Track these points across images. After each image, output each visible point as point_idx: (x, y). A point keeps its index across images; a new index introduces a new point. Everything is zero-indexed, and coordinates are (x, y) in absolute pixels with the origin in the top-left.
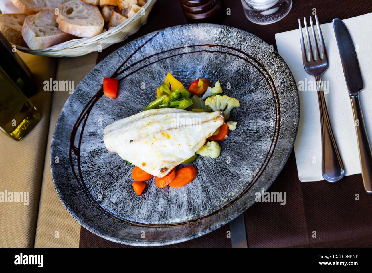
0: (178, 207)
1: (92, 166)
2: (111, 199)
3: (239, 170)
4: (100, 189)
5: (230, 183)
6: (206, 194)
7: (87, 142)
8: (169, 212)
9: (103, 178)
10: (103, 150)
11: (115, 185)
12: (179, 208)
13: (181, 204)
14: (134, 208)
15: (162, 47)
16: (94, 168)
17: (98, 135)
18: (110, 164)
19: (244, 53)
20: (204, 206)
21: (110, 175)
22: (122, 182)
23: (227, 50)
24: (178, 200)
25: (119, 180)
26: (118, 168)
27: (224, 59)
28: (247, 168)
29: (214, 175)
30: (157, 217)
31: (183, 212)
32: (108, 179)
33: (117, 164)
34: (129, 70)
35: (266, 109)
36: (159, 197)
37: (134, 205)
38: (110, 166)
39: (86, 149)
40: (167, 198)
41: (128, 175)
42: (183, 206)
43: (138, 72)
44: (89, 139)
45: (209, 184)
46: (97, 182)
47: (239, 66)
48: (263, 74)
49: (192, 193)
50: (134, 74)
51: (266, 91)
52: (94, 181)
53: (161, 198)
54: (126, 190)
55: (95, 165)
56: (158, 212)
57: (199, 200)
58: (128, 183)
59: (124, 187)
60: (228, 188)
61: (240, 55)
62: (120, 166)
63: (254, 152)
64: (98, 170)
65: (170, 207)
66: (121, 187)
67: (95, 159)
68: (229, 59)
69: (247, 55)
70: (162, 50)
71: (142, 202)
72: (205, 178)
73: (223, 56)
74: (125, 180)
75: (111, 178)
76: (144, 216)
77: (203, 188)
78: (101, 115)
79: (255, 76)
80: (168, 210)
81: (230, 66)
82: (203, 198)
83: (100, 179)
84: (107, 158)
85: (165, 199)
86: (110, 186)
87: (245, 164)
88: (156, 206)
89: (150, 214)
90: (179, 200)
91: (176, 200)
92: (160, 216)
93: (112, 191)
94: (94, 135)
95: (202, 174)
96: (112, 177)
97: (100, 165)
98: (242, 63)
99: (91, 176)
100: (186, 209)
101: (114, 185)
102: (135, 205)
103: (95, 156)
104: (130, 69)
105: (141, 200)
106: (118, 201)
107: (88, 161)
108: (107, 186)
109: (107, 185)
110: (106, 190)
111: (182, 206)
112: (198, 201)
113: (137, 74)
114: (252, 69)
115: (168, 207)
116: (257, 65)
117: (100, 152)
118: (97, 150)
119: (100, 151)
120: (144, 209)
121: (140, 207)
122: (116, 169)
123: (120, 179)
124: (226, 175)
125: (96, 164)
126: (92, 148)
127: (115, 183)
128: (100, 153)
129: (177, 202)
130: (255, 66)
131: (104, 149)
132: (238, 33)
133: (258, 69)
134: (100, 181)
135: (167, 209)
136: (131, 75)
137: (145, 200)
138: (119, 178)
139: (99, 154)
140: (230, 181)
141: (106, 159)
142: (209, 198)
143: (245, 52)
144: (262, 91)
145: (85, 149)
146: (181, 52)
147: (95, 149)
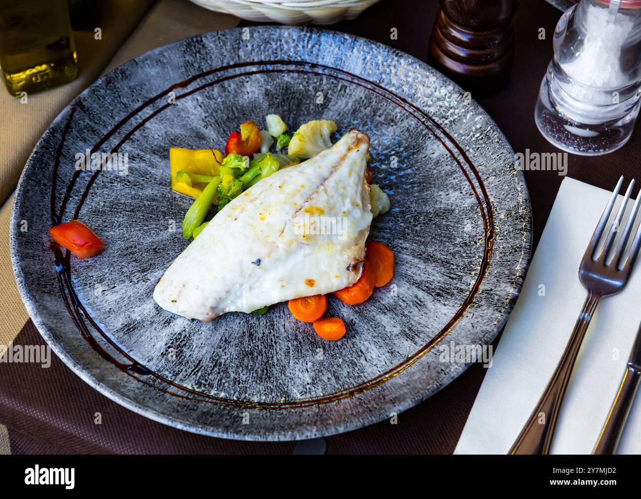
0: (417, 307)
1: (195, 369)
2: (298, 381)
3: (438, 202)
4: (258, 386)
5: (448, 226)
6: (434, 262)
7: (135, 344)
8: (412, 322)
9: (241, 369)
10: (184, 333)
11: (278, 360)
12: (419, 307)
13: (416, 299)
14: (353, 363)
15: (96, 131)
16: (203, 368)
17: (143, 321)
18: (226, 341)
19: (253, 64)
20: (452, 276)
21: (247, 354)
22: (283, 346)
23: (217, 75)
24: (404, 299)
25: (275, 348)
26: (251, 335)
27: (225, 91)
28: (445, 192)
29: (414, 232)
30: (405, 342)
31: (433, 307)
32: (251, 363)
33: (241, 332)
34: (71, 199)
35: (374, 112)
36: (372, 317)
37: (346, 358)
38: (231, 344)
39: (148, 355)
40: (387, 309)
41: (283, 330)
42: (423, 300)
43: (92, 193)
44: (133, 339)
45: (422, 247)
46: (239, 381)
47: (261, 86)
48: (317, 74)
49: (413, 275)
50: (88, 201)
51: (345, 91)
52: (231, 383)
53: (378, 317)
54: (307, 350)
55: (199, 363)
56: (398, 335)
57: (433, 275)
58: (296, 339)
59: (298, 349)
60: (454, 232)
61: (247, 71)
62: (250, 330)
63: (427, 169)
64: (215, 366)
65: (406, 316)
66: (291, 353)
67: (187, 356)
68: (233, 86)
69: (261, 63)
70: (100, 137)
71: (353, 344)
72: (407, 245)
73: (216, 89)
74: (285, 340)
75: (257, 357)
76: (384, 357)
77: (420, 258)
78: (106, 293)
79: (305, 83)
80: (408, 322)
81: (245, 94)
82: (438, 269)
83: (236, 373)
84: (208, 337)
85: (385, 313)
86: (270, 368)
87: (436, 190)
88: (383, 331)
89: (390, 348)
90: (406, 298)
91: (404, 301)
92: (407, 337)
93: (283, 371)
94: (134, 328)
95: (395, 243)
96: (256, 354)
97: (210, 356)
98: (262, 80)
99: (216, 383)
100: (432, 300)
101: (275, 360)
102: (349, 356)
103: (181, 352)
104: (71, 197)
105: (350, 344)
106: (313, 374)
107: (177, 367)
108: (265, 371)
109: (263, 371)
110: (270, 378)
111: (421, 301)
112: (434, 278)
113: (92, 196)
114: (287, 78)
115: (404, 318)
116: (292, 67)
117: (184, 341)
118: (171, 342)
119: (180, 338)
120: (369, 349)
121: (360, 353)
122: (247, 339)
123: (275, 345)
124: (430, 220)
125: (200, 361)
126: (158, 346)
127: (273, 357)
128: (184, 343)
129: (408, 302)
130: (289, 71)
131: (185, 331)
132: (219, 38)
133: (298, 72)
134: (241, 375)
135: (406, 322)
136: (84, 205)
137: (355, 337)
138: (273, 346)
139: (186, 343)
140: (444, 223)
141: (209, 342)
142: (445, 263)
143: (254, 60)
144: (339, 95)
145: (148, 357)
146: (136, 123)
147: (166, 344)
